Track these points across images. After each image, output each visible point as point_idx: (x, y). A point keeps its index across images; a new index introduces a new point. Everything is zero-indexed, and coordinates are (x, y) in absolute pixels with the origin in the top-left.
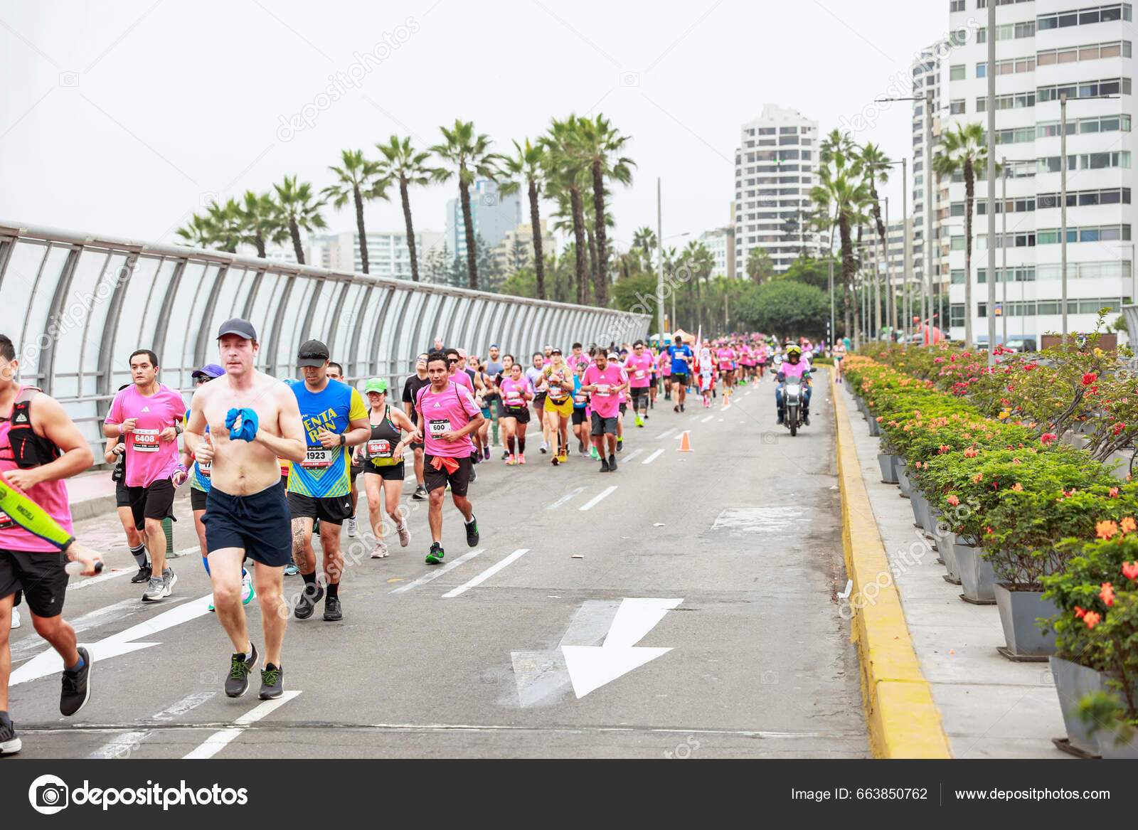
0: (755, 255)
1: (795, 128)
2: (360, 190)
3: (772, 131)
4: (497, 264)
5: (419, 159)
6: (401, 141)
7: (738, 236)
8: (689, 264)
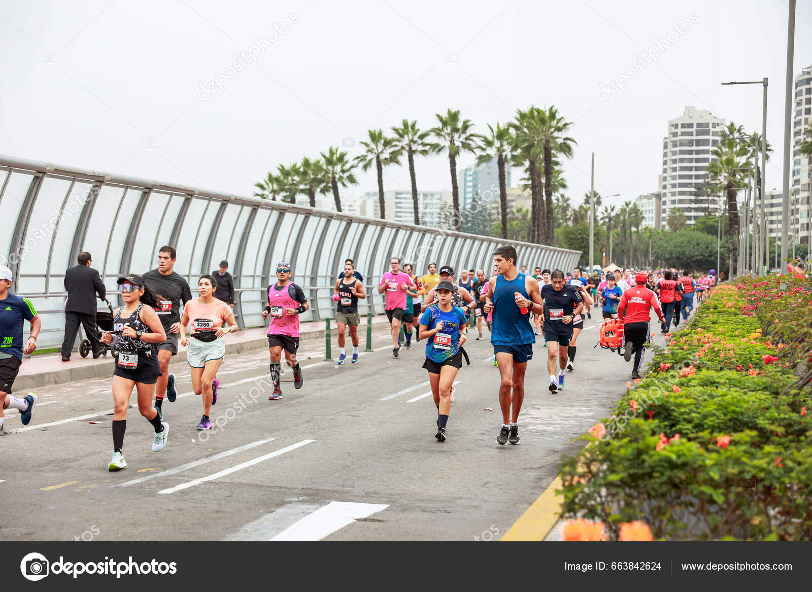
0: (674, 213)
1: (708, 124)
2: (380, 158)
3: (691, 126)
4: (490, 215)
5: (422, 137)
6: (410, 123)
7: (663, 199)
8: (624, 217)
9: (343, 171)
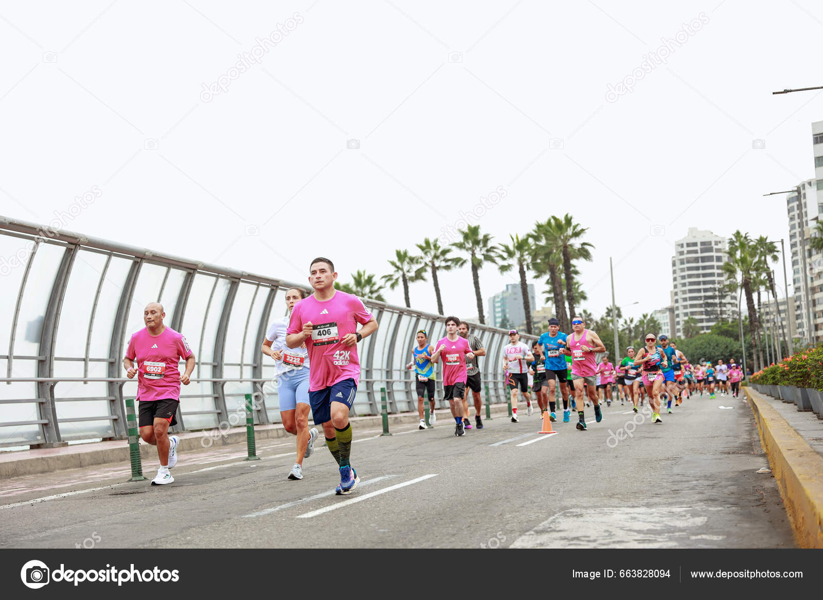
0: (688, 324)
1: (711, 242)
2: (406, 276)
3: (695, 244)
5: (444, 252)
6: (432, 241)
7: (676, 312)
8: (643, 328)
9: (372, 292)
